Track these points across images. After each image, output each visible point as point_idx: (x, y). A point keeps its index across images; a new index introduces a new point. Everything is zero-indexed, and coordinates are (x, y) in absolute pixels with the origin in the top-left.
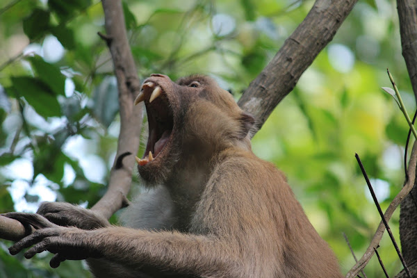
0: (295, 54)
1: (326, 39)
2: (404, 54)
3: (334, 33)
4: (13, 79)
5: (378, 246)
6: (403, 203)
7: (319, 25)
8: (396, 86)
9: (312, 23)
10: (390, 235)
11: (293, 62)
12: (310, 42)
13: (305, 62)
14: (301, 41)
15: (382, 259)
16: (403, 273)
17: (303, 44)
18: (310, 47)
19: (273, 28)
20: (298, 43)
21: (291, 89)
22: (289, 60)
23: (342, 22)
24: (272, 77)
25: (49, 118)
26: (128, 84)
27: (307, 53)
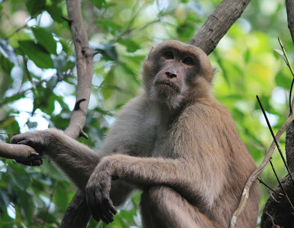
0: (215, 27)
1: (236, 16)
2: (289, 27)
3: (242, 12)
4: (20, 42)
5: (271, 158)
6: (288, 129)
7: (231, 7)
8: (284, 49)
9: (227, 5)
10: (280, 151)
11: (214, 32)
12: (225, 18)
13: (222, 31)
14: (220, 17)
15: (274, 167)
16: (288, 177)
17: (220, 19)
18: (226, 21)
19: (199, 7)
20: (217, 19)
21: (212, 50)
22: (211, 30)
23: (247, 4)
24: (199, 42)
25: (44, 69)
26: (83, 52)
27: (223, 25)
